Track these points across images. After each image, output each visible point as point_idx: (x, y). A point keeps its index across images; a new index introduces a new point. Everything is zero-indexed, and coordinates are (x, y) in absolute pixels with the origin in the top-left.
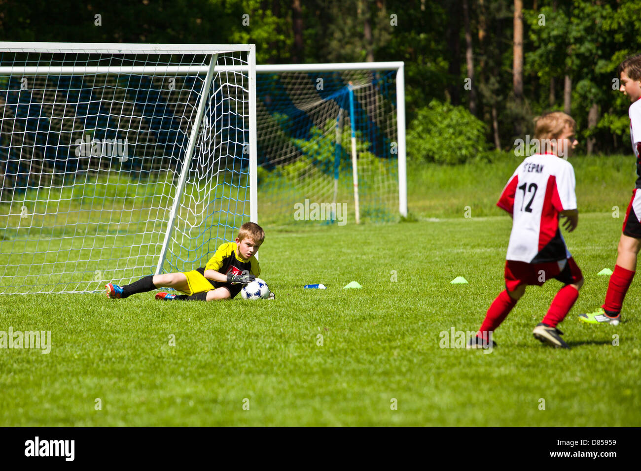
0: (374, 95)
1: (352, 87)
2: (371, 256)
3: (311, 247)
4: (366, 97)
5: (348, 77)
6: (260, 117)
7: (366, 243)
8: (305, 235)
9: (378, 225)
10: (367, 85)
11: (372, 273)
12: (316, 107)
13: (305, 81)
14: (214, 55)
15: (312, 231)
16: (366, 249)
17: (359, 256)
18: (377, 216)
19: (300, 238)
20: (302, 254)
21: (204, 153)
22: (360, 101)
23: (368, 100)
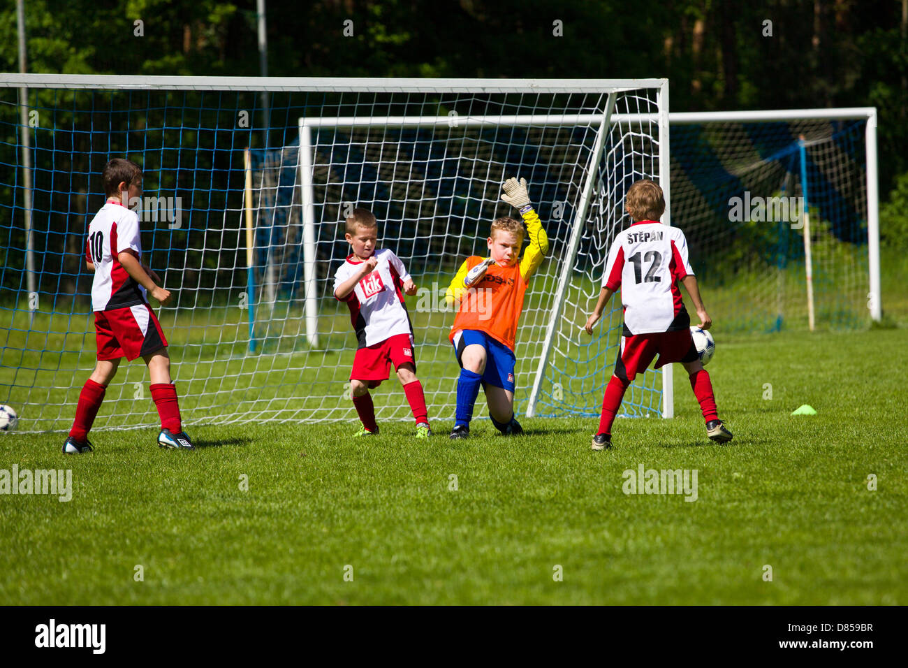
0: (836, 154)
1: (803, 143)
2: (830, 373)
3: (747, 362)
4: (824, 156)
5: (798, 129)
6: (676, 185)
7: (825, 357)
8: (739, 346)
9: (840, 333)
10: (825, 140)
11: (831, 395)
12: (754, 171)
13: (739, 134)
14: (611, 94)
15: (749, 341)
16: (823, 364)
17: (813, 373)
18: (840, 321)
19: (731, 350)
20: (735, 372)
21: (600, 231)
22: (816, 163)
23: (828, 161)
